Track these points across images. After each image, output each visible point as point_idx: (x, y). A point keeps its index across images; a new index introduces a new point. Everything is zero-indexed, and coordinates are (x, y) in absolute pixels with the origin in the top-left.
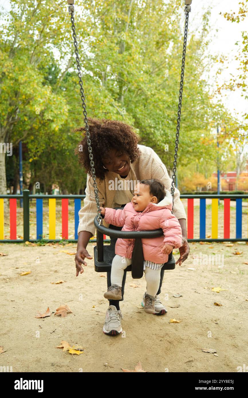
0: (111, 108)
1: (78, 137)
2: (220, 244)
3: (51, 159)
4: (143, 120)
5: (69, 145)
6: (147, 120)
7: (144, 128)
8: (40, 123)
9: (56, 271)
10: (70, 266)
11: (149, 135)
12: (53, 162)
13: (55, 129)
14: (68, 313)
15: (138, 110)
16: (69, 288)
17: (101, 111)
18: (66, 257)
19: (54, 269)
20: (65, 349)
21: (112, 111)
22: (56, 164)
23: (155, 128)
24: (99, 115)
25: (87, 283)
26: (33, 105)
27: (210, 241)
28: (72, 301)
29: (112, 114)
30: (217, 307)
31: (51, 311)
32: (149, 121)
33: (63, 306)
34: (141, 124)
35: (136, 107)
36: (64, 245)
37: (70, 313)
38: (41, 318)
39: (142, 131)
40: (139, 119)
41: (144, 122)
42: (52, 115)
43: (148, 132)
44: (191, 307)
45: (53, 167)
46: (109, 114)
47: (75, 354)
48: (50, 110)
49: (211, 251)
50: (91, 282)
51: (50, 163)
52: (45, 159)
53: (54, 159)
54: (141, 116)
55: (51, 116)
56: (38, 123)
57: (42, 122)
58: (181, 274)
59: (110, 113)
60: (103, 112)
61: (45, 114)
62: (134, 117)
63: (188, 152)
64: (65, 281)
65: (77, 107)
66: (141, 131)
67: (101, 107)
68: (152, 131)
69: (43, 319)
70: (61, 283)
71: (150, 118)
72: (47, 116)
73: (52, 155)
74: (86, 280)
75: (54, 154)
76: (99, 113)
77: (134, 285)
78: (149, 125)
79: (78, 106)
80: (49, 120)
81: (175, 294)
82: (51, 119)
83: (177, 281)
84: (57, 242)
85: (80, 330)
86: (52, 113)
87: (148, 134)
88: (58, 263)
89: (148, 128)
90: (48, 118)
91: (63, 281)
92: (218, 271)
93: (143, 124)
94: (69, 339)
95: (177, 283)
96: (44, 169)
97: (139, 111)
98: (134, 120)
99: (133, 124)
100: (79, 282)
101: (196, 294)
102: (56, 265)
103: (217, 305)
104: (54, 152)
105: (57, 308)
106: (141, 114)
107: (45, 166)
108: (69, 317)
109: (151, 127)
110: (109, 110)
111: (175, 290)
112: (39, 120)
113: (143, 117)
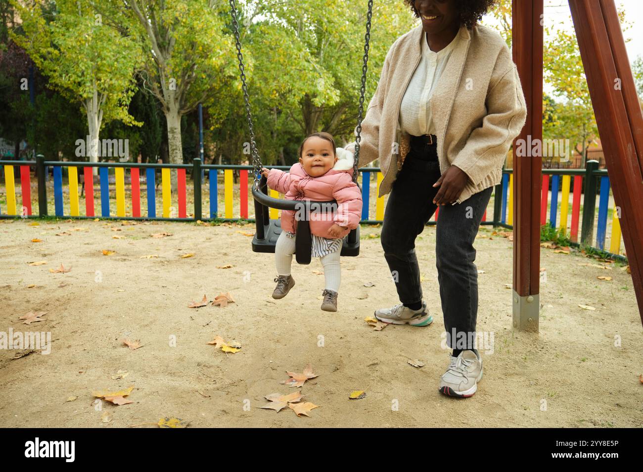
0: (306, 64)
1: (267, 100)
2: (430, 227)
3: (237, 128)
4: (345, 79)
5: (256, 110)
6: (350, 80)
7: (347, 90)
8: (221, 81)
9: (225, 254)
10: (244, 249)
11: (353, 99)
12: (239, 131)
13: (237, 88)
14: (228, 302)
15: (339, 67)
16: (237, 273)
17: (294, 68)
18: (242, 239)
19: (224, 251)
20: (218, 346)
21: (307, 67)
22: (243, 134)
24: (292, 72)
25: (260, 268)
26: (211, 58)
28: (238, 288)
29: (307, 71)
31: (209, 299)
32: (353, 81)
33: (223, 294)
34: (343, 84)
35: (337, 64)
36: (242, 225)
37: (233, 302)
38: (195, 307)
39: (345, 94)
40: (340, 79)
41: (346, 82)
42: (234, 71)
43: (351, 94)
44: (384, 299)
45: (239, 138)
46: (304, 72)
47: (230, 352)
48: (231, 65)
50: (266, 267)
51: (236, 133)
52: (230, 127)
53: (241, 128)
54: (342, 75)
55: (233, 73)
56: (219, 82)
57: (223, 81)
58: (377, 260)
59: (305, 70)
60: (296, 69)
61: (225, 69)
62: (335, 76)
64: (234, 266)
65: (265, 63)
66: (343, 93)
67: (295, 63)
68: (356, 94)
69: (197, 309)
70: (229, 267)
71: (354, 78)
72: (228, 71)
73: (238, 124)
74: (260, 265)
75: (241, 122)
76: (291, 69)
77: (318, 272)
78: (352, 87)
79: (266, 61)
80: (230, 77)
81: (366, 282)
82: (233, 75)
83: (371, 268)
84: (234, 221)
85: (241, 323)
86: (234, 68)
87: (351, 97)
88: (231, 245)
89: (351, 90)
90: (229, 74)
91: (231, 266)
92: (423, 258)
93: (345, 85)
94: (225, 334)
95: (371, 270)
96: (229, 140)
97: (341, 68)
98: (334, 79)
99: (333, 84)
100: (252, 266)
102: (227, 248)
104: (241, 119)
105: (216, 297)
106: (343, 73)
107: (231, 137)
108: (230, 307)
109: (354, 88)
110: (304, 66)
111: (367, 279)
112: (220, 78)
113: (346, 76)
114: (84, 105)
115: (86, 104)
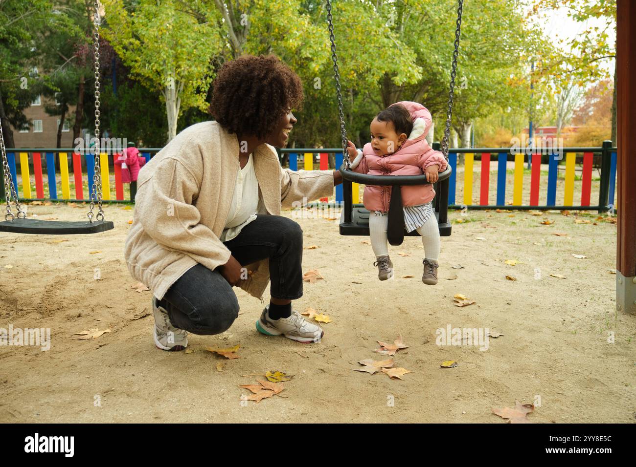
0: (386, 40)
1: (344, 81)
2: (524, 213)
3: (312, 111)
4: (428, 55)
5: (333, 92)
6: (434, 55)
7: (430, 67)
8: (297, 63)
10: (327, 232)
11: (437, 76)
12: (314, 115)
13: (314, 70)
14: (318, 279)
15: (422, 42)
16: (322, 253)
17: (372, 45)
18: (324, 222)
20: (311, 317)
21: (387, 44)
22: (319, 118)
23: (443, 65)
24: (371, 50)
25: (345, 250)
26: (287, 40)
27: (511, 209)
28: (324, 267)
29: (387, 48)
30: (510, 281)
32: (436, 57)
33: (312, 271)
34: (426, 60)
35: (419, 38)
37: (321, 279)
39: (428, 71)
40: (423, 54)
41: (429, 58)
42: (311, 52)
43: (435, 71)
44: (474, 280)
45: (314, 121)
46: (383, 49)
47: (323, 322)
48: (308, 46)
49: (511, 220)
50: (350, 248)
51: (311, 117)
53: (316, 111)
54: (425, 50)
55: (310, 54)
56: (294, 64)
57: (299, 63)
58: (465, 244)
59: (384, 47)
60: (374, 46)
61: (302, 51)
62: (417, 51)
63: (488, 97)
64: (319, 247)
65: (342, 42)
66: (426, 71)
67: (374, 40)
68: (440, 70)
70: (314, 248)
71: (438, 53)
72: (304, 53)
73: (312, 107)
74: (345, 246)
75: (316, 105)
76: (370, 47)
77: (404, 254)
78: (436, 62)
79: (344, 40)
80: (307, 58)
81: (455, 265)
82: (310, 56)
83: (459, 251)
85: (331, 297)
86: (311, 49)
87: (434, 74)
88: (313, 228)
89: (435, 66)
90: (305, 56)
91: (316, 246)
92: (517, 242)
93: (428, 61)
94: (317, 306)
95: (459, 253)
96: (303, 125)
97: (423, 43)
98: (416, 55)
99: (415, 61)
100: (336, 248)
101: (483, 266)
103: (510, 279)
104: (316, 102)
106: (426, 48)
108: (319, 283)
109: (438, 64)
110: (384, 43)
111: (455, 261)
112: (296, 60)
113: (429, 51)
114: (163, 93)
115: (164, 92)
